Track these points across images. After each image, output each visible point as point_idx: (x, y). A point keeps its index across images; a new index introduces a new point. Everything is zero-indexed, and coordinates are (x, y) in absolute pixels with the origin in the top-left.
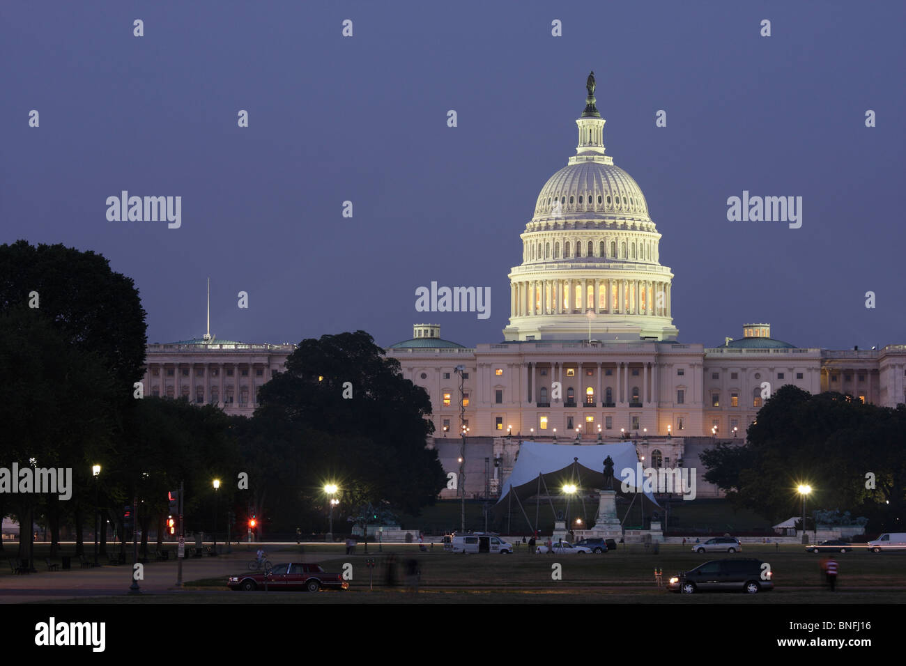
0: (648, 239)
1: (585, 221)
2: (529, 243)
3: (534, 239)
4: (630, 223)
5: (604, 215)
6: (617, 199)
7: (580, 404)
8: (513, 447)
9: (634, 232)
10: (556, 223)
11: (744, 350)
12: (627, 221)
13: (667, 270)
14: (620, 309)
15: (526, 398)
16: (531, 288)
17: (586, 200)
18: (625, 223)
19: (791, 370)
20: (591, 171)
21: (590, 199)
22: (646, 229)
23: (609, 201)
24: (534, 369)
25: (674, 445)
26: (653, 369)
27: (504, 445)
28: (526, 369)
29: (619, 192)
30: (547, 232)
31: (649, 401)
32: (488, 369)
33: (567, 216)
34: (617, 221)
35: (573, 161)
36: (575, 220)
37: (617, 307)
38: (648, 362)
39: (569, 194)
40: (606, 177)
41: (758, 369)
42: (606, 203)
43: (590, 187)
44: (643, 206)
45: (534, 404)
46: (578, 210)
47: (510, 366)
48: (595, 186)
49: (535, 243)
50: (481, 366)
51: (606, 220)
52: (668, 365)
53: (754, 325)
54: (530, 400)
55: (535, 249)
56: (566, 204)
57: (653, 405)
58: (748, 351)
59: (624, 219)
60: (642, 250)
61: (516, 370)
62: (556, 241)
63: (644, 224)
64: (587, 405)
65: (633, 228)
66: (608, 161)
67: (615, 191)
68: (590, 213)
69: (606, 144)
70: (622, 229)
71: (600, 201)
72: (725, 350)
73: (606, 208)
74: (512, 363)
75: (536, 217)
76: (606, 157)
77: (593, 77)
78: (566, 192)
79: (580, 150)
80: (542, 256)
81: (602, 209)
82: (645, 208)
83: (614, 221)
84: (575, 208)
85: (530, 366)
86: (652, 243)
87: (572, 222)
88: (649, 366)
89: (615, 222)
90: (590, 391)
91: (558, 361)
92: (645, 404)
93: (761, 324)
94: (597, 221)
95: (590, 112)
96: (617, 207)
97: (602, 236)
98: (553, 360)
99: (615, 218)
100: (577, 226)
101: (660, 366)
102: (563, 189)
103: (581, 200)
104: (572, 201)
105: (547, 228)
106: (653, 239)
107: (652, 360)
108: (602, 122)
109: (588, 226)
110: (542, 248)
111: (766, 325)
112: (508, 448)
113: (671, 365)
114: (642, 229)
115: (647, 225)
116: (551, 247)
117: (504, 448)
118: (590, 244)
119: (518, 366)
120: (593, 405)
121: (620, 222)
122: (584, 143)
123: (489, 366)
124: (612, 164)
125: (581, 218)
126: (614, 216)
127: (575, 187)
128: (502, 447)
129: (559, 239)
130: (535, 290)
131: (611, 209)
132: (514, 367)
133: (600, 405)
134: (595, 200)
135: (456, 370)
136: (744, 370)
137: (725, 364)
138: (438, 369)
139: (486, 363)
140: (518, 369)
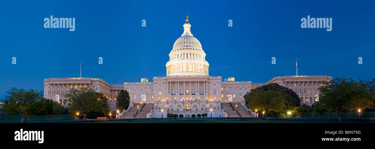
0: (203, 54)
1: (185, 48)
3: (172, 54)
7: (184, 94)
8: (161, 104)
10: (178, 49)
13: (207, 63)
14: (196, 71)
16: (171, 67)
17: (186, 43)
19: (243, 87)
20: (187, 36)
21: (187, 43)
23: (192, 43)
24: (170, 83)
25: (217, 103)
26: (207, 83)
27: (158, 103)
28: (168, 84)
31: (206, 93)
32: (157, 84)
35: (182, 35)
37: (195, 70)
40: (192, 38)
41: (234, 87)
42: (191, 44)
43: (187, 39)
44: (201, 46)
45: (170, 94)
46: (184, 45)
47: (163, 83)
48: (189, 39)
50: (155, 83)
51: (191, 48)
53: (230, 78)
54: (169, 93)
55: (172, 57)
56: (180, 44)
57: (207, 94)
58: (231, 82)
59: (196, 48)
64: (186, 94)
65: (199, 50)
66: (192, 35)
67: (194, 41)
68: (187, 46)
69: (191, 31)
71: (190, 43)
73: (191, 45)
75: (173, 49)
79: (184, 33)
80: (174, 58)
81: (190, 45)
84: (183, 45)
85: (169, 83)
86: (204, 56)
87: (182, 48)
88: (206, 82)
90: (187, 91)
92: (204, 94)
93: (232, 78)
94: (189, 48)
95: (187, 22)
97: (190, 52)
98: (176, 81)
99: (194, 47)
100: (184, 49)
101: (209, 83)
103: (185, 43)
104: (182, 43)
105: (176, 50)
107: (206, 80)
108: (190, 26)
109: (186, 49)
110: (174, 56)
112: (159, 104)
113: (212, 83)
114: (201, 51)
116: (177, 56)
117: (158, 104)
118: (187, 53)
119: (166, 83)
122: (185, 31)
123: (157, 83)
124: (192, 36)
125: (185, 47)
127: (183, 40)
128: (157, 104)
129: (179, 53)
130: (172, 67)
131: (193, 45)
132: (165, 83)
133: (190, 94)
134: (188, 43)
135: (150, 88)
136: (230, 87)
137: (225, 86)
138: (145, 88)
139: (156, 82)
140: (166, 84)
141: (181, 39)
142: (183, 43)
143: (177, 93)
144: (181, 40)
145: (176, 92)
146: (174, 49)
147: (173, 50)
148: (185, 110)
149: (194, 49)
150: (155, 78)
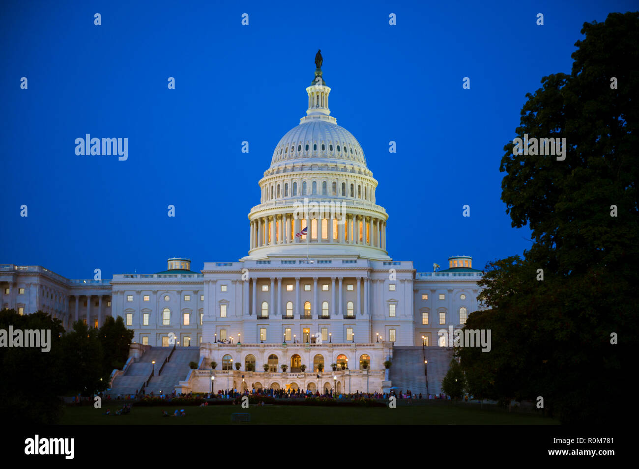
0: (365, 182)
2: (264, 188)
4: (349, 167)
5: (326, 160)
6: (338, 148)
7: (297, 317)
8: (220, 352)
9: (353, 174)
10: (286, 167)
11: (450, 274)
12: (347, 166)
13: (382, 210)
15: (247, 311)
16: (265, 224)
17: (311, 147)
18: (345, 167)
20: (317, 126)
21: (315, 147)
22: (363, 174)
23: (331, 149)
24: (254, 284)
26: (365, 283)
28: (247, 284)
29: (340, 142)
30: (278, 175)
31: (362, 313)
32: (214, 285)
33: (295, 161)
34: (338, 165)
35: (303, 121)
36: (301, 164)
38: (360, 277)
39: (297, 144)
41: (463, 291)
42: (328, 150)
43: (315, 138)
44: (362, 157)
45: (254, 317)
46: (304, 156)
47: (233, 282)
48: (320, 137)
49: (269, 186)
50: (208, 282)
51: (328, 164)
52: (380, 281)
53: (458, 256)
54: (251, 313)
55: (268, 191)
56: (294, 153)
57: (366, 317)
58: (453, 275)
59: (344, 163)
60: (359, 192)
61: (239, 286)
62: (285, 182)
63: (362, 170)
64: (302, 317)
65: (353, 171)
66: (333, 121)
67: (337, 142)
68: (314, 158)
69: (330, 108)
70: (342, 171)
71: (323, 148)
72: (433, 274)
73: (328, 154)
74: (235, 279)
75: (272, 166)
76: (330, 117)
77: (320, 54)
78: (294, 143)
79: (308, 112)
80: (274, 197)
81: (325, 156)
82: (363, 159)
83: (335, 164)
84: (301, 155)
85: (251, 282)
86: (370, 187)
87: (298, 165)
88: (362, 280)
89: (336, 166)
90: (308, 306)
91: (278, 277)
92: (359, 316)
93: (464, 256)
94: (320, 164)
95: (318, 82)
96: (339, 154)
97: (324, 176)
98: (272, 275)
99: (336, 162)
100: (303, 168)
101: (372, 281)
102: (292, 140)
103: (307, 148)
104: (299, 149)
105: (278, 172)
106: (370, 184)
107: (365, 274)
108: (328, 90)
109: (312, 168)
110: (274, 190)
111: (469, 257)
113: (382, 281)
114: (360, 173)
115: (365, 171)
116: (281, 188)
118: (314, 183)
119: (242, 282)
120: (310, 317)
121: (341, 166)
122: (313, 107)
123: (215, 282)
124: (337, 124)
125: (306, 161)
126: (335, 160)
127: (302, 138)
129: (288, 180)
131: (333, 156)
132: (238, 283)
133: (315, 317)
134: (319, 148)
135: (196, 292)
136: (450, 291)
137: (433, 286)
138: (180, 292)
139: (212, 279)
140: (241, 286)
141: (297, 135)
142: (303, 148)
143: (276, 313)
144: (295, 140)
145: (272, 312)
146: (274, 166)
147: (270, 170)
148: (289, 370)
149: (336, 168)
150: (209, 266)
